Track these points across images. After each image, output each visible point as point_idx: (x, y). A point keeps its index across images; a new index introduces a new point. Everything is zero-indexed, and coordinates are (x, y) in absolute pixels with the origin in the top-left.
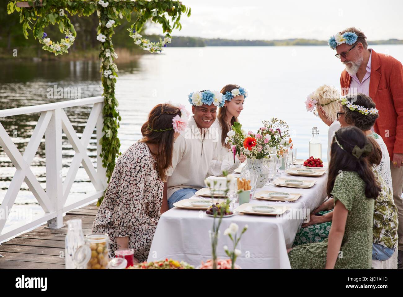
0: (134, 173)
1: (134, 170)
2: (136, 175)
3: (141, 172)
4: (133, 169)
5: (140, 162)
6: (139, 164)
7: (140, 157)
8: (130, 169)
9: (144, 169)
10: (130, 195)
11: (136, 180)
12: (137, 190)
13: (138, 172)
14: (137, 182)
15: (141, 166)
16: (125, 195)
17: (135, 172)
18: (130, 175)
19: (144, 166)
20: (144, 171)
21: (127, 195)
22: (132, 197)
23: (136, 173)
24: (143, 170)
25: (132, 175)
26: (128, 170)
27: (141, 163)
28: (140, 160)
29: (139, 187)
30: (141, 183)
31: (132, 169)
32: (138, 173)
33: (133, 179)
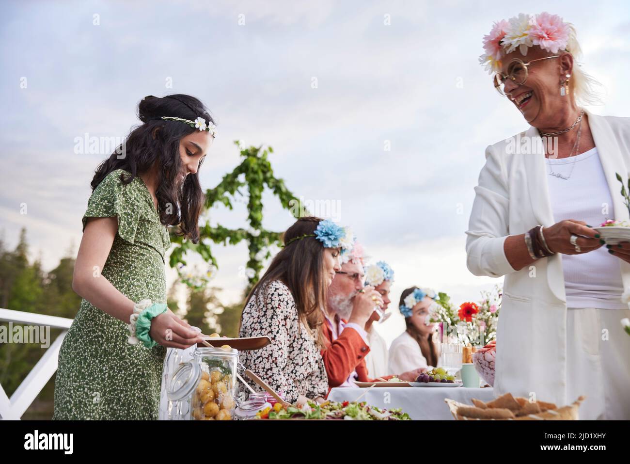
0: (265, 323)
1: (264, 317)
2: (269, 323)
3: (277, 316)
4: (262, 316)
5: (270, 302)
6: (270, 306)
7: (269, 294)
8: (258, 318)
9: (280, 311)
10: (268, 360)
11: (271, 332)
12: (278, 346)
13: (272, 318)
14: (275, 333)
15: (274, 306)
16: (260, 362)
17: (267, 321)
18: (259, 327)
19: (279, 304)
20: (281, 314)
21: (262, 361)
22: (273, 362)
23: (269, 321)
24: (278, 311)
25: (263, 327)
26: (255, 322)
27: (273, 303)
28: (271, 298)
29: (279, 341)
30: (281, 334)
31: (261, 318)
32: (272, 320)
33: (267, 332)
